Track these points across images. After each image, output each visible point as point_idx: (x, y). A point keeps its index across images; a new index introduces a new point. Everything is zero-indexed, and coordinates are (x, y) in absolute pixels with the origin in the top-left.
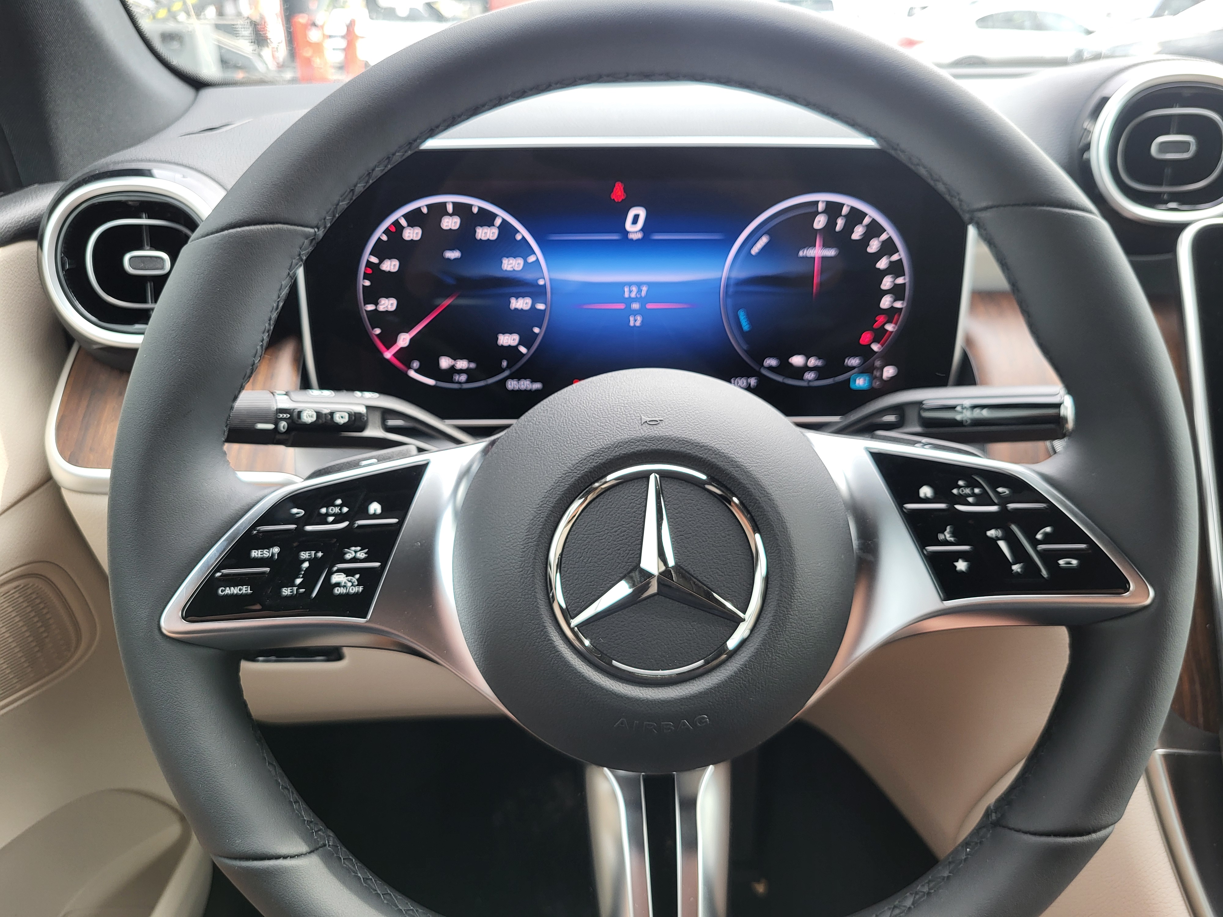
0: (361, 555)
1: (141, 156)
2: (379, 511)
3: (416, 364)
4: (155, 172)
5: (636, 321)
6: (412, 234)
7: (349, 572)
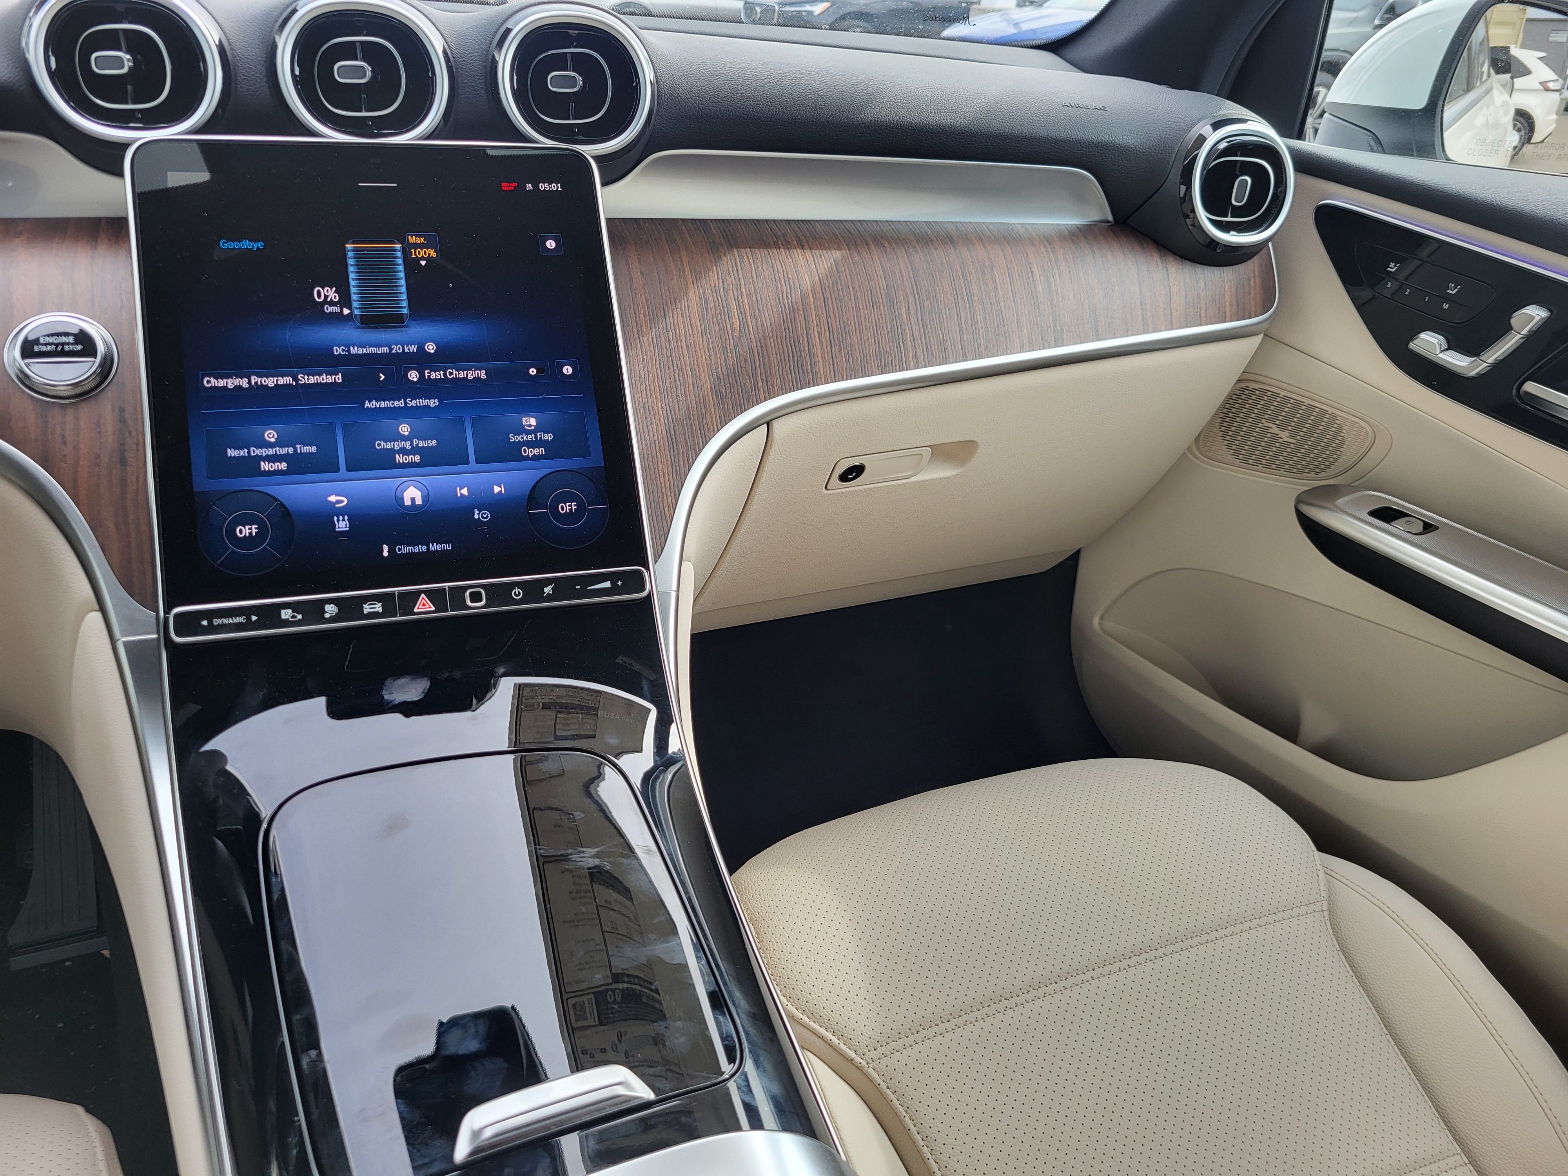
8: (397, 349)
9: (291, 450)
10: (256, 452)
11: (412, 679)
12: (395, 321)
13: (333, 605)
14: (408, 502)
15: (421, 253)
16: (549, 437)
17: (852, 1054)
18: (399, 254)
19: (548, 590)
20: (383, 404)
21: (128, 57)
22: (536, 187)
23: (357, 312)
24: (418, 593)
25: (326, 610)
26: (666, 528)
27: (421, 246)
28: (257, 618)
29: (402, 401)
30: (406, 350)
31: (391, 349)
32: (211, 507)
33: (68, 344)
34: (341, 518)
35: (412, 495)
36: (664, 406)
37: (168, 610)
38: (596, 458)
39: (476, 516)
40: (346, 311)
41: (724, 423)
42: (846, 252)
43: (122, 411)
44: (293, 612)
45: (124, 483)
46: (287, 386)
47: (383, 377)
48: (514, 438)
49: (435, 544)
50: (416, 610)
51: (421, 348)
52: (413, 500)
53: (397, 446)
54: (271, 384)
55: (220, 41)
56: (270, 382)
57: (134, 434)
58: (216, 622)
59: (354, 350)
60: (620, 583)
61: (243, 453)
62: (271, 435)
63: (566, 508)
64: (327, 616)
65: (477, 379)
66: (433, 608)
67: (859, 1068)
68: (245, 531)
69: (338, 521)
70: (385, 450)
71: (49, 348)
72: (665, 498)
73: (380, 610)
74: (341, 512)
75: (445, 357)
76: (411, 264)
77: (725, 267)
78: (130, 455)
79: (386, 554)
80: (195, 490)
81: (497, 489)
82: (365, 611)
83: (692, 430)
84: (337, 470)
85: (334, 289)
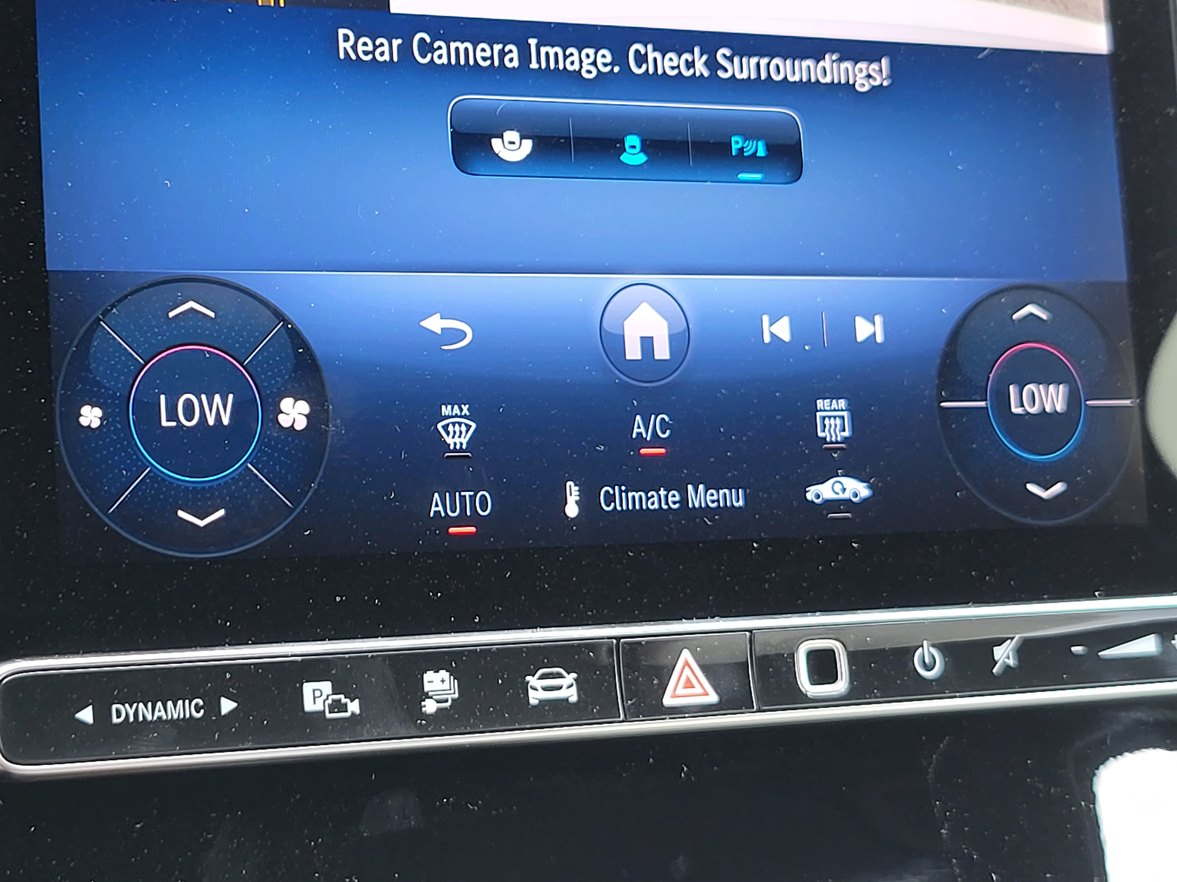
13: (444, 674)
14: (633, 351)
19: (1005, 654)
24: (670, 648)
25: (427, 687)
28: (234, 705)
35: (645, 328)
49: (701, 487)
50: (668, 701)
52: (647, 343)
64: (430, 707)
73: (572, 695)
79: (572, 510)
81: (863, 330)
82: (535, 697)
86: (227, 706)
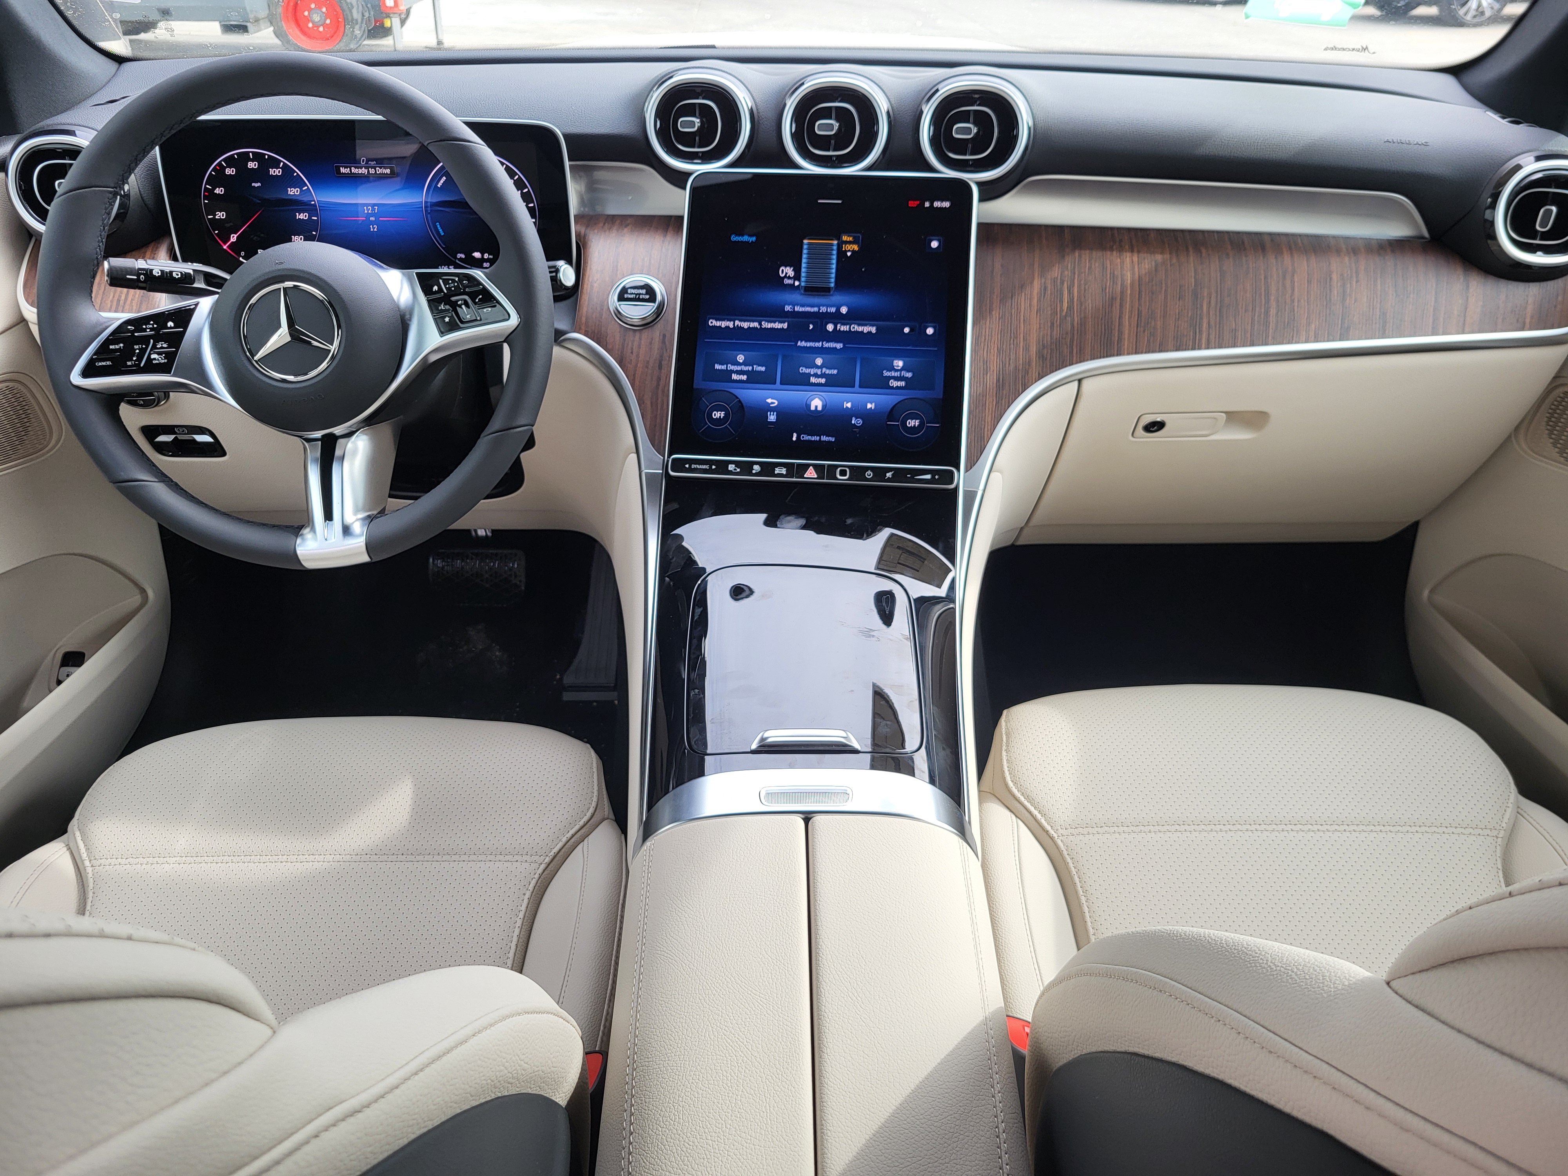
0: (165, 346)
1: (63, 121)
2: (173, 325)
3: (243, 254)
4: (77, 132)
5: (374, 228)
6: (229, 171)
7: (159, 354)
8: (823, 309)
9: (750, 368)
10: (731, 367)
11: (795, 518)
12: (824, 291)
13: (758, 466)
14: (813, 408)
15: (849, 247)
16: (909, 375)
17: (1048, 828)
18: (835, 248)
19: (889, 475)
20: (809, 344)
21: (698, 120)
22: (932, 204)
23: (803, 284)
24: (808, 466)
25: (754, 468)
26: (983, 446)
27: (850, 243)
29: (821, 343)
30: (829, 311)
31: (819, 309)
32: (701, 398)
33: (643, 294)
34: (772, 413)
35: (817, 404)
36: (998, 361)
37: (670, 455)
38: (938, 392)
39: (853, 422)
40: (797, 283)
41: (1041, 377)
42: (1167, 256)
43: (664, 336)
44: (735, 466)
45: (659, 379)
46: (755, 328)
47: (811, 327)
48: (886, 374)
49: (825, 436)
50: (805, 476)
51: (838, 310)
52: (816, 407)
53: (813, 371)
54: (746, 327)
55: (752, 108)
56: (745, 325)
57: (668, 350)
58: (693, 466)
59: (797, 309)
60: (937, 477)
61: (724, 367)
62: (741, 358)
63: (912, 423)
64: (754, 472)
65: (870, 333)
66: (816, 476)
67: (1052, 838)
68: (718, 415)
69: (770, 415)
70: (804, 374)
71: (632, 296)
72: (986, 425)
73: (785, 473)
74: (773, 410)
75: (854, 316)
76: (841, 254)
77: (1066, 263)
78: (664, 363)
79: (794, 439)
80: (695, 387)
81: (869, 406)
82: (776, 472)
83: (1016, 380)
84: (775, 383)
85: (792, 269)
86: (714, 467)
